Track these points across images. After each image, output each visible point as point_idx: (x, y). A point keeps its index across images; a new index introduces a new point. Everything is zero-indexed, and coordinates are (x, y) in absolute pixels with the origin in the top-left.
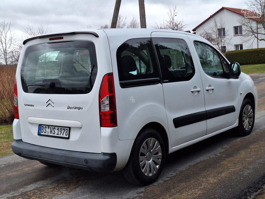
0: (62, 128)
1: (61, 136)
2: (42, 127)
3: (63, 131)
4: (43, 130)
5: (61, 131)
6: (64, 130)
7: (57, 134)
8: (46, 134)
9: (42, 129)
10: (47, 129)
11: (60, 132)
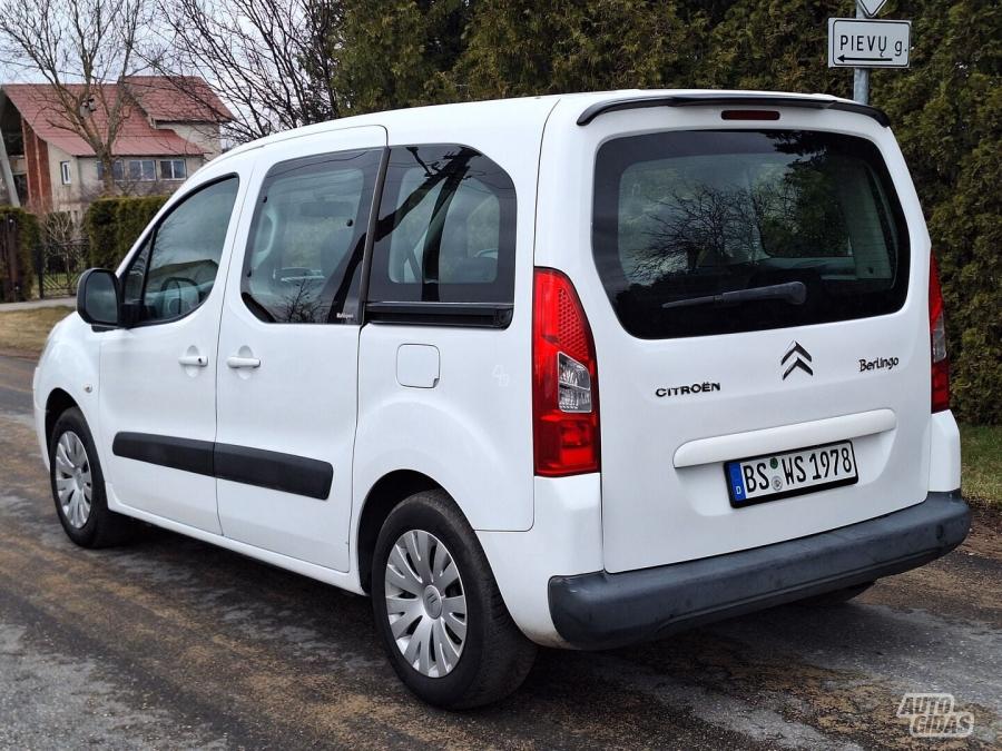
0: (828, 450)
1: (832, 478)
2: (745, 468)
3: (832, 460)
4: (751, 481)
5: (825, 462)
6: (835, 455)
7: (814, 478)
8: (770, 491)
9: (747, 478)
10: (769, 472)
11: (824, 465)
